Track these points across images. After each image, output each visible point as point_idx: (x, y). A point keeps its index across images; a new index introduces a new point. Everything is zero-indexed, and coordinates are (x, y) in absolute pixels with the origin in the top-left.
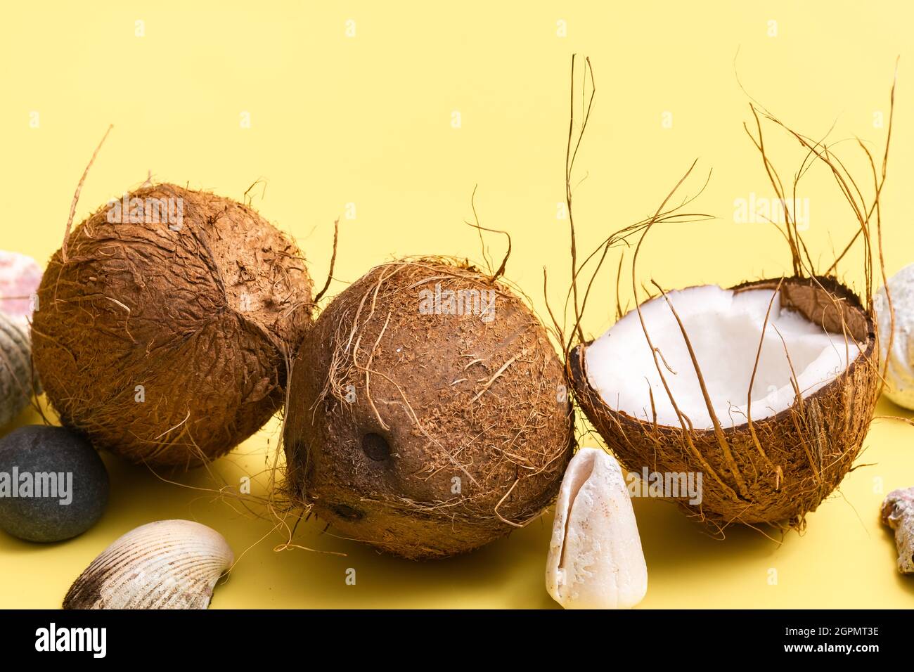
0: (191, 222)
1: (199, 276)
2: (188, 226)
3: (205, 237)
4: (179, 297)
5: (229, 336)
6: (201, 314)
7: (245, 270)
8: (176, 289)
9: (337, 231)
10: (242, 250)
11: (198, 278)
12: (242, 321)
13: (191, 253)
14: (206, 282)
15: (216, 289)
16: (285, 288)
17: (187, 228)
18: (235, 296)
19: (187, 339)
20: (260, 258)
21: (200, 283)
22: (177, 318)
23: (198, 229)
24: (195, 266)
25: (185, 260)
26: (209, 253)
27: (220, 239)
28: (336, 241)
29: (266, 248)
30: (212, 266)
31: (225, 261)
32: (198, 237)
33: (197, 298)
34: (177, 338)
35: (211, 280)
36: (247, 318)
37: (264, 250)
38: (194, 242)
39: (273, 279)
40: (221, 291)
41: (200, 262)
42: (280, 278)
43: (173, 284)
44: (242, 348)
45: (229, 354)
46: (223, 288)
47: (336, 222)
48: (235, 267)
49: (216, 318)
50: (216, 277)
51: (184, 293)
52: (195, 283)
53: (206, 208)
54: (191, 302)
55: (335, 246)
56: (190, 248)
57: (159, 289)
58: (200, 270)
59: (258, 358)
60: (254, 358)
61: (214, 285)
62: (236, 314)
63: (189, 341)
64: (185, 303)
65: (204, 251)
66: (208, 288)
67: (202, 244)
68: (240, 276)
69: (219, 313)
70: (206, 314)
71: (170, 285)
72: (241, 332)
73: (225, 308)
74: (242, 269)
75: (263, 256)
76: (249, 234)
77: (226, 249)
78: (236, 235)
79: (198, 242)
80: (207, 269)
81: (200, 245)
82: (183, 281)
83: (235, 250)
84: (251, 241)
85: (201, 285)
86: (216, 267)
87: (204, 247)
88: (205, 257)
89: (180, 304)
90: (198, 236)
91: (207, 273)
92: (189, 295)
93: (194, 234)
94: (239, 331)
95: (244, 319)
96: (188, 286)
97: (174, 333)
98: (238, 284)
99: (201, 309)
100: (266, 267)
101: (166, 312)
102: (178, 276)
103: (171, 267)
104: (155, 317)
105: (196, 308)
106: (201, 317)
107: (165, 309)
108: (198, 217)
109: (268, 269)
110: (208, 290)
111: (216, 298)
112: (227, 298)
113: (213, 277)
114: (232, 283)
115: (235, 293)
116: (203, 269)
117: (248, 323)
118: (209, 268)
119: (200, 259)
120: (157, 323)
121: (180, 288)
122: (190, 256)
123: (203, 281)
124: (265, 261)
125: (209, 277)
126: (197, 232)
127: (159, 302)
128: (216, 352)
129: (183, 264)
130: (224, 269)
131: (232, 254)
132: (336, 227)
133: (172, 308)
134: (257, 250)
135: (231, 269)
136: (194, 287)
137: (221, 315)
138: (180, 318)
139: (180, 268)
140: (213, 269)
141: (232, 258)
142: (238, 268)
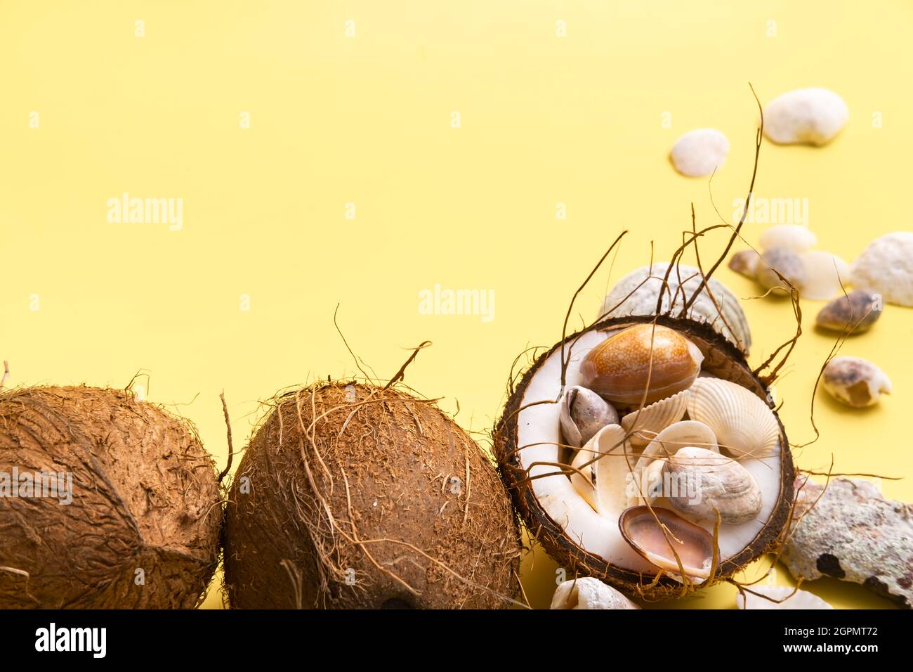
0: (78, 448)
1: (103, 515)
2: (76, 455)
3: (100, 465)
4: (84, 545)
5: (149, 573)
6: (113, 559)
7: (151, 491)
8: (78, 536)
9: (225, 405)
10: (143, 466)
11: (102, 518)
12: (161, 554)
13: (87, 488)
14: (112, 521)
15: (126, 527)
16: (195, 493)
17: (76, 458)
18: (148, 527)
19: (104, 590)
20: (163, 470)
21: (106, 523)
22: (87, 570)
23: (90, 457)
24: (95, 503)
25: (83, 500)
26: (108, 484)
27: (115, 460)
28: (226, 415)
29: (166, 454)
30: (115, 500)
31: (127, 487)
32: (92, 467)
33: (106, 543)
34: (91, 592)
35: (118, 516)
36: (166, 549)
37: (165, 458)
38: (88, 474)
39: (182, 489)
40: (132, 529)
41: (100, 498)
42: (188, 485)
43: (74, 531)
44: (165, 578)
45: (152, 589)
46: (133, 524)
47: (222, 396)
48: (140, 491)
49: (133, 561)
50: (122, 512)
51: (89, 539)
52: (100, 525)
53: (90, 423)
54: (99, 548)
55: (227, 421)
56: (85, 484)
57: (57, 539)
58: (102, 508)
59: (184, 580)
60: (179, 581)
61: (123, 523)
62: (155, 549)
63: (107, 591)
64: (93, 550)
65: (102, 484)
66: (116, 527)
67: (98, 475)
68: (148, 501)
69: (134, 554)
70: (120, 558)
71: (71, 534)
72: (162, 564)
73: (141, 548)
74: (149, 490)
75: (166, 465)
76: (144, 442)
77: (125, 471)
78: (131, 449)
79: (93, 474)
80: (110, 505)
81: (96, 476)
82: (85, 525)
83: (136, 469)
84: (148, 451)
85: (107, 526)
86: (120, 501)
87: (101, 478)
88: (105, 490)
89: (86, 553)
90: (90, 464)
91: (112, 509)
92: (96, 541)
93: (86, 464)
94: (159, 563)
95: (163, 551)
96: (93, 529)
97: (86, 587)
98: (147, 512)
99: (113, 553)
100: (172, 477)
101: (72, 565)
102: (78, 519)
103: (67, 511)
104: (60, 572)
105: (107, 554)
106: (114, 562)
107: (70, 562)
108: (83, 440)
109: (175, 479)
110: (116, 530)
111: (128, 537)
112: (141, 535)
113: (120, 513)
114: (141, 513)
115: (148, 524)
116: (105, 505)
117: (169, 553)
118: (113, 502)
119: (98, 493)
120: (64, 579)
121: (83, 534)
122: (87, 493)
123: (107, 520)
124: (169, 470)
125: (114, 513)
126: (88, 461)
127: (61, 554)
128: (137, 592)
129: (79, 504)
130: (130, 499)
131: (133, 475)
132: (223, 401)
133: (79, 559)
134: (158, 460)
135: (137, 497)
136: (99, 529)
137: (138, 555)
138: (90, 568)
139: (79, 509)
140: (117, 503)
141: (134, 481)
142: (143, 492)
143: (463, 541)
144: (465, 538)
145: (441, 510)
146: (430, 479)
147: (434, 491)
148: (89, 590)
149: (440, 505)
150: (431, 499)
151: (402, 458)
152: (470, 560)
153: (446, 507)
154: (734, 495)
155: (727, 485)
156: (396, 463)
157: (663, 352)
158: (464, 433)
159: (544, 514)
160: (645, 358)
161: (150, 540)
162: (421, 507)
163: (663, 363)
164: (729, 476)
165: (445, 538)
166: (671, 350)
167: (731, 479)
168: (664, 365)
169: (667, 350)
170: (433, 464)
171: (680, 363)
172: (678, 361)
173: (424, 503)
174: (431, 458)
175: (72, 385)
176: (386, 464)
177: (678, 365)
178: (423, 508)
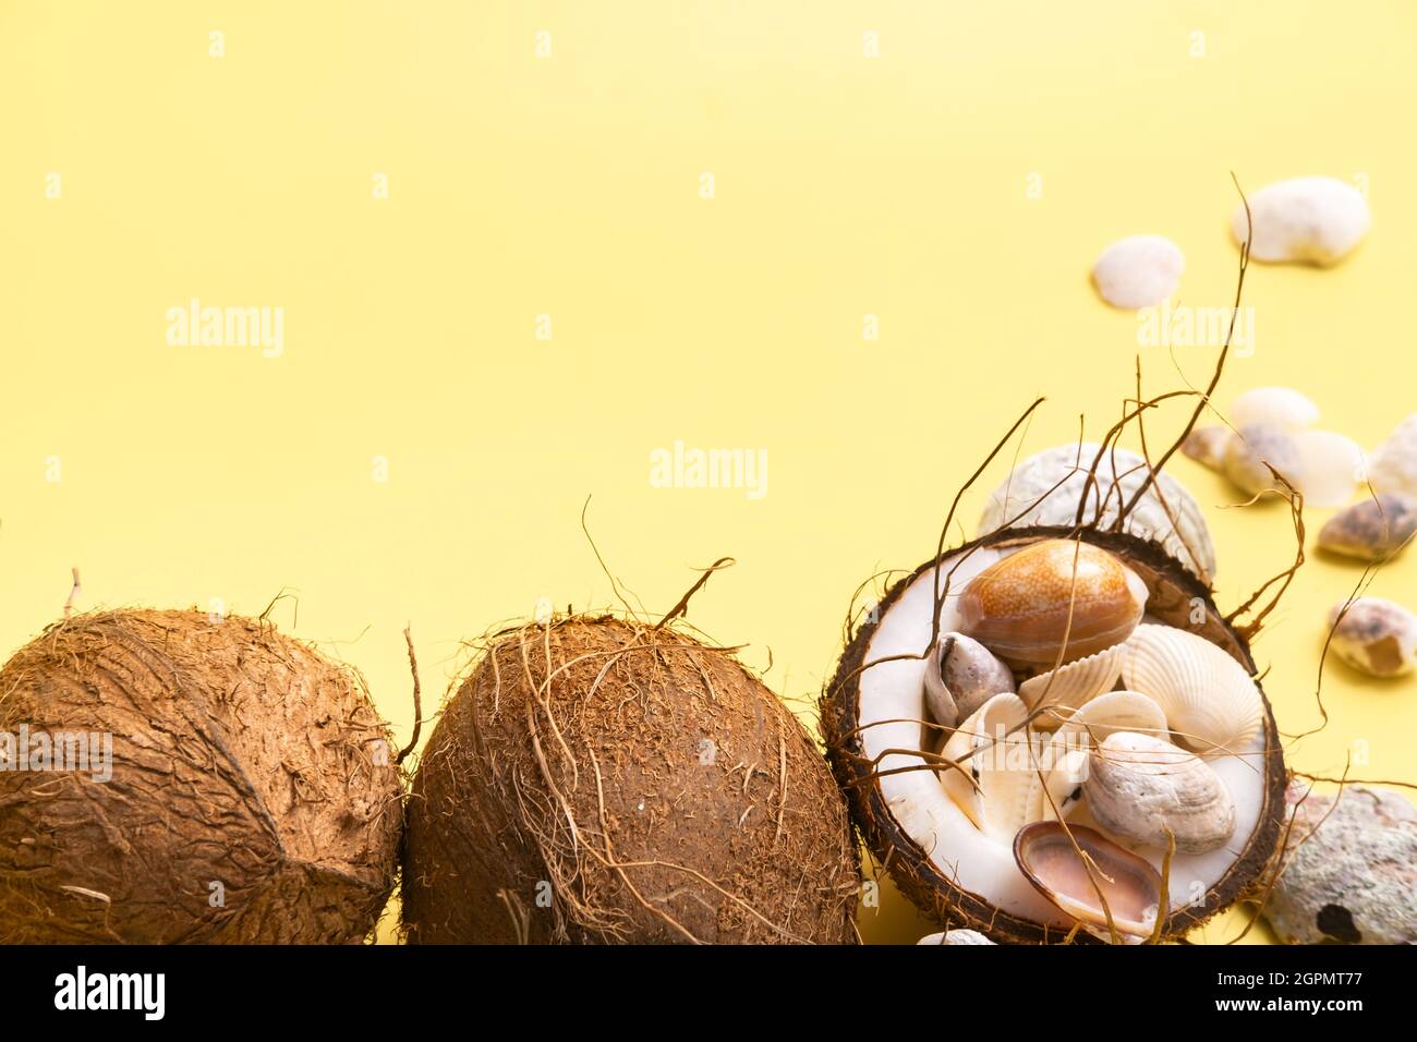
0: (189, 707)
1: (225, 811)
2: (186, 718)
3: (222, 734)
4: (196, 857)
5: (292, 902)
6: (239, 880)
7: (299, 776)
8: (187, 843)
9: (411, 647)
10: (286, 738)
11: (223, 815)
12: (311, 873)
13: (201, 769)
14: (239, 821)
15: (260, 830)
16: (364, 781)
17: (185, 722)
18: (293, 832)
19: (223, 927)
20: (317, 744)
21: (229, 823)
22: (198, 894)
23: (206, 722)
24: (213, 793)
25: (195, 786)
26: (233, 764)
27: (245, 727)
28: (413, 662)
29: (322, 720)
30: (243, 789)
31: (262, 769)
32: (209, 736)
33: (229, 854)
34: (204, 929)
35: (248, 814)
36: (319, 866)
37: (319, 725)
38: (203, 747)
39: (344, 774)
40: (269, 834)
41: (222, 785)
42: (354, 767)
43: (180, 835)
44: (315, 911)
45: (296, 926)
46: (271, 827)
47: (406, 632)
48: (282, 776)
49: (269, 883)
50: (255, 808)
51: (203, 847)
52: (220, 826)
53: (206, 668)
54: (218, 862)
55: (414, 670)
56: (198, 762)
57: (155, 847)
58: (224, 800)
59: (343, 914)
60: (336, 917)
61: (254, 824)
62: (302, 866)
63: (226, 928)
64: (209, 866)
65: (224, 763)
66: (244, 830)
67: (218, 749)
68: (294, 791)
69: (271, 873)
70: (249, 878)
71: (176, 838)
72: (312, 890)
73: (281, 863)
74: (294, 775)
75: (322, 737)
76: (288, 701)
77: (260, 744)
78: (269, 711)
79: (210, 747)
80: (236, 796)
81: (215, 751)
82: (198, 825)
83: (275, 742)
84: (294, 714)
85: (232, 828)
86: (251, 790)
87: (223, 754)
88: (228, 773)
89: (198, 868)
90: (207, 733)
91: (238, 803)
92: (213, 850)
93: (200, 732)
94: (308, 888)
95: (315, 869)
96: (208, 832)
97: (196, 921)
98: (292, 809)
99: (240, 870)
100: (330, 756)
101: (176, 887)
102: (187, 817)
103: (171, 803)
104: (157, 897)
105: (230, 871)
106: (240, 885)
107: (172, 881)
108: (197, 694)
109: (334, 758)
110: (244, 835)
111: (262, 846)
112: (282, 844)
113: (250, 809)
114: (283, 809)
115: (293, 827)
116: (229, 795)
117: (324, 872)
118: (240, 792)
119: (218, 778)
120: (163, 907)
121: (193, 839)
122: (201, 777)
123: (232, 819)
124: (325, 745)
125: (242, 809)
126: (204, 727)
127: (160, 869)
128: (273, 931)
129: (189, 792)
130: (266, 787)
131: (272, 751)
132: (408, 640)
133: (186, 878)
134: (309, 729)
135: (276, 784)
136: (218, 833)
137: (277, 875)
138: (203, 892)
139: (188, 801)
140: (247, 793)
141: (272, 760)
142: (286, 777)
143: (774, 868)
144: (777, 864)
145: (742, 819)
146: (725, 770)
147: (731, 790)
148: (201, 926)
149: (740, 810)
150: (727, 801)
151: (684, 737)
152: (783, 898)
153: (749, 814)
154: (1192, 808)
155: (1183, 793)
156: (675, 743)
157: (1088, 584)
158: (777, 700)
159: (897, 829)
160: (1059, 593)
161: (297, 851)
162: (710, 813)
163: (1087, 601)
164: (1186, 780)
165: (748, 863)
166: (1099, 581)
167: (1189, 784)
168: (1089, 605)
169: (1093, 581)
170: (730, 748)
171: (1113, 602)
172: (1111, 599)
173: (716, 808)
174: (727, 738)
175: (178, 609)
176: (659, 746)
177: (1110, 605)
178: (714, 814)
